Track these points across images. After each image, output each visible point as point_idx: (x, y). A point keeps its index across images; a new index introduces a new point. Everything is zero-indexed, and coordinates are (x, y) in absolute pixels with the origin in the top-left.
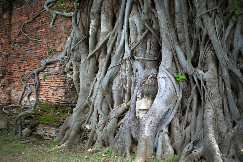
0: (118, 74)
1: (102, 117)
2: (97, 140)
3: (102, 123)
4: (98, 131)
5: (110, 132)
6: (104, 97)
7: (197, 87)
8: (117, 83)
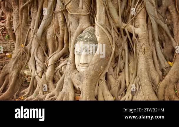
0: (51, 24)
1: (40, 64)
2: (38, 85)
3: (40, 71)
4: (37, 77)
5: (49, 78)
6: (40, 45)
7: (128, 38)
8: (51, 33)
